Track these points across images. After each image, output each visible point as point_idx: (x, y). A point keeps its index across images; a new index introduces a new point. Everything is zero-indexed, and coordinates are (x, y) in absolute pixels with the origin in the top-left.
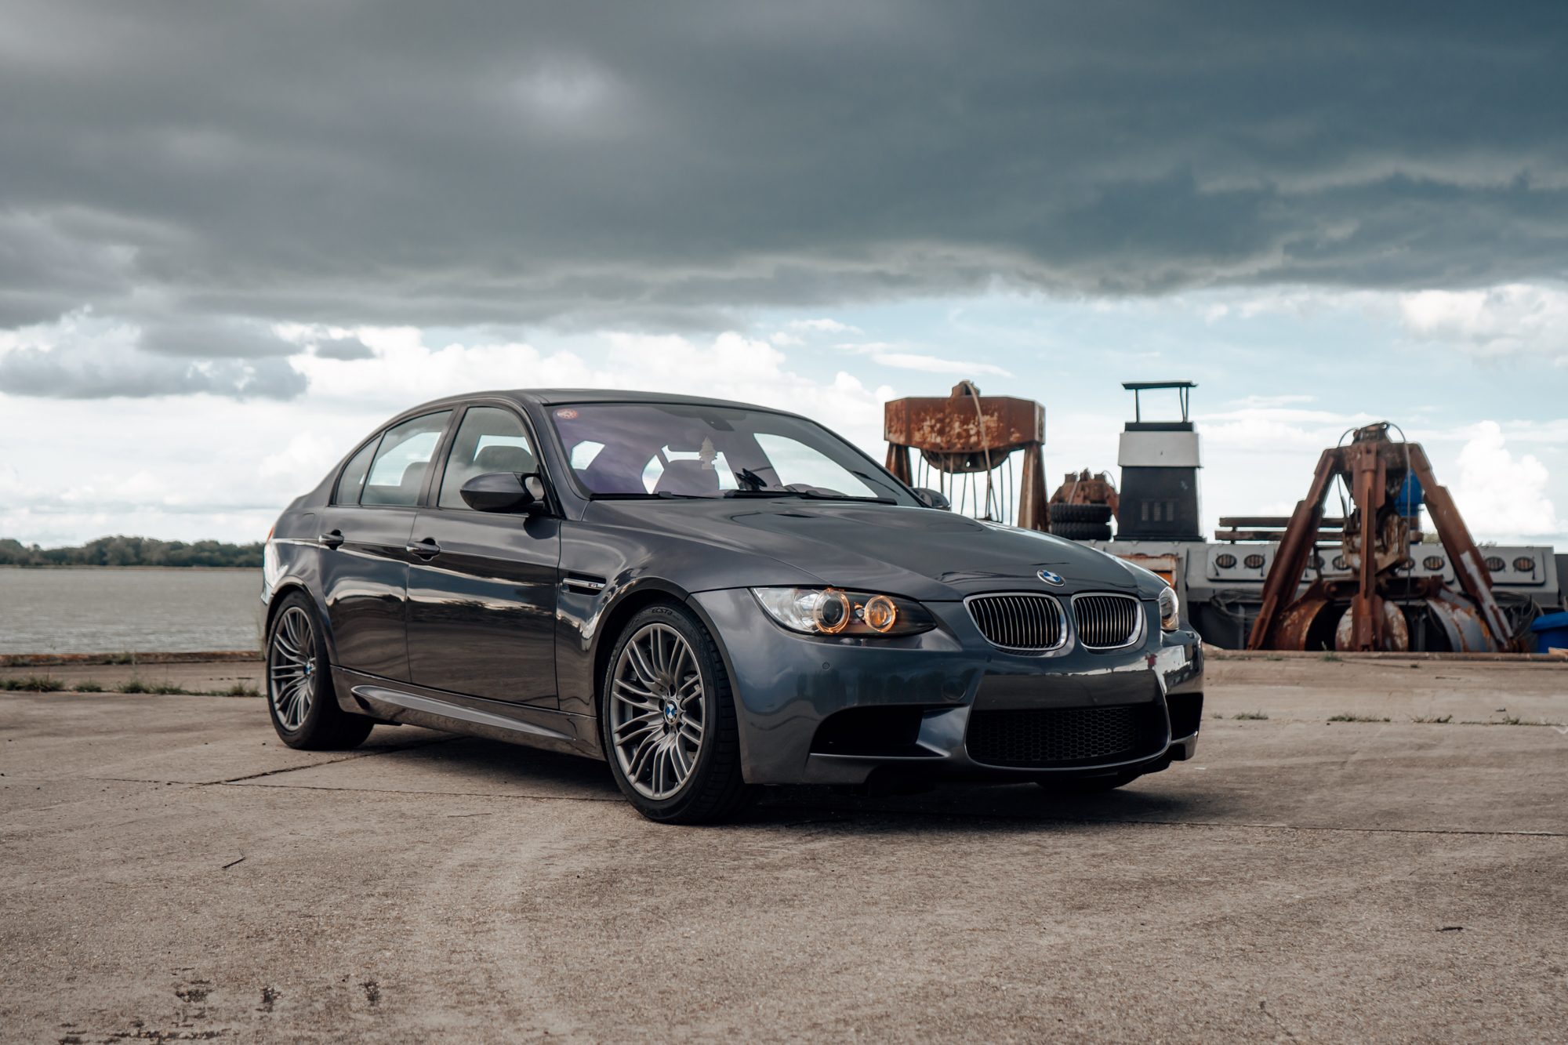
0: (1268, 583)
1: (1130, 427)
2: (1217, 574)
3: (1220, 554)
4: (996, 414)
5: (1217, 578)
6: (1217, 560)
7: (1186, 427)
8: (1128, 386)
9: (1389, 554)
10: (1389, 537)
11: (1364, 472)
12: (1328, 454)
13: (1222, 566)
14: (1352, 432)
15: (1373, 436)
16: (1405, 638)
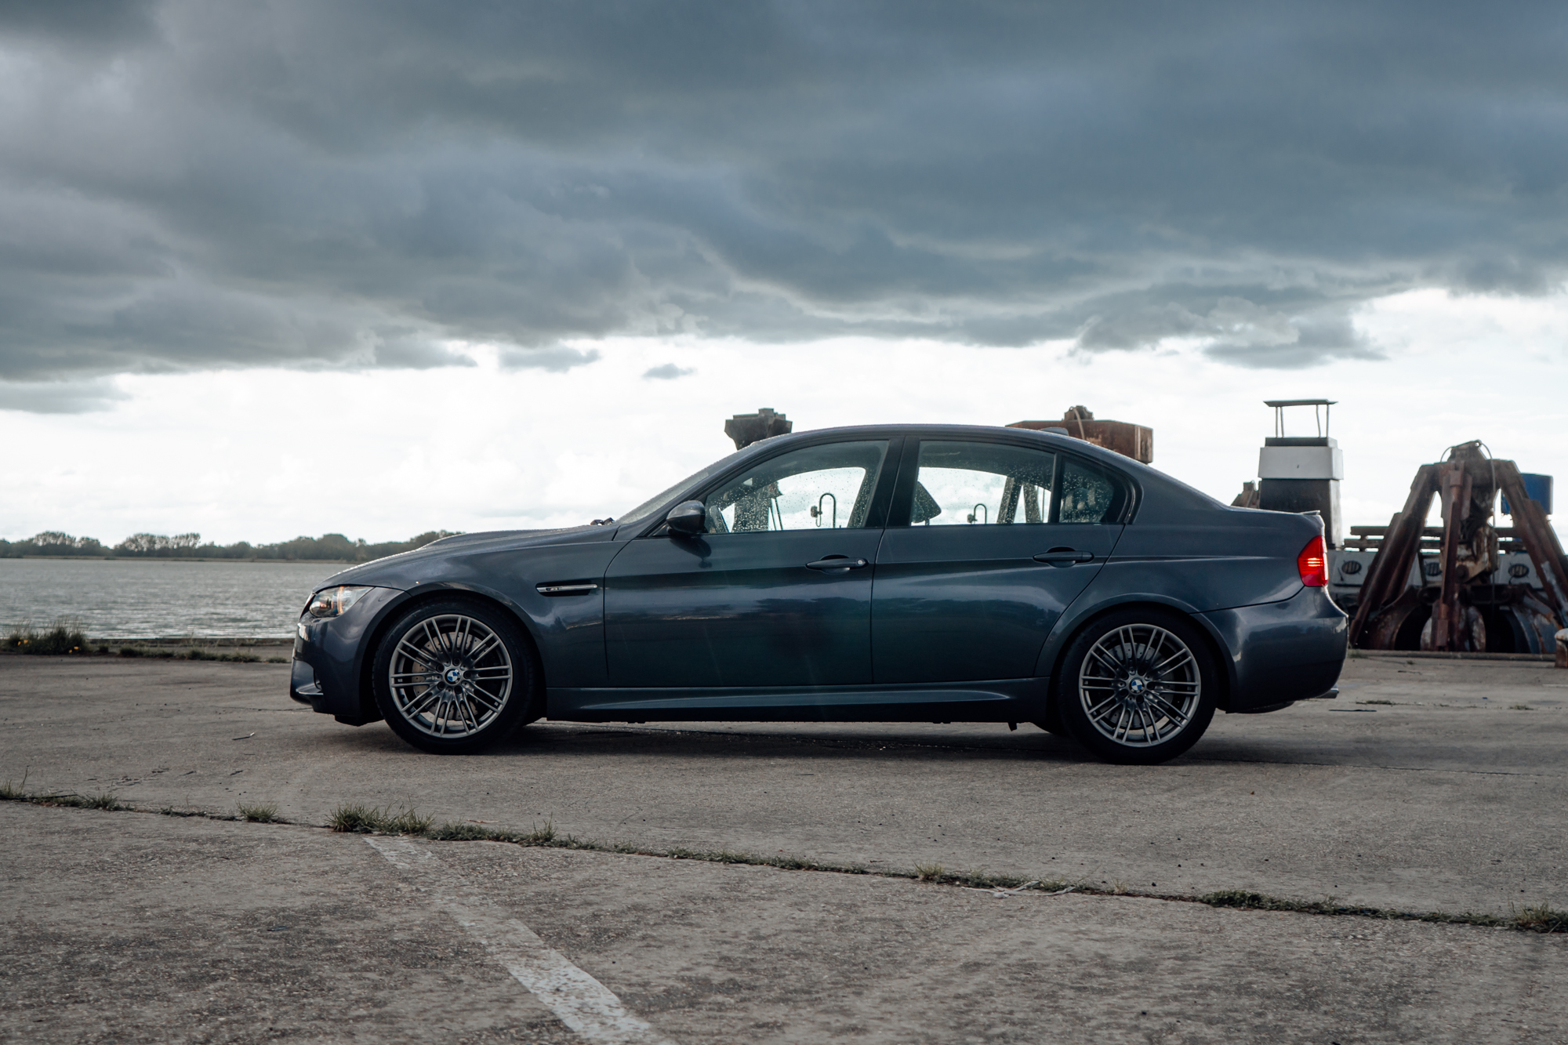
0: (1364, 587)
1: (1271, 442)
2: (1342, 579)
3: (1347, 560)
4: (1100, 436)
5: (1341, 583)
6: (1343, 568)
7: (1322, 442)
8: (1270, 404)
9: (1479, 563)
10: (1479, 547)
11: (1451, 487)
12: (1424, 469)
13: (1347, 572)
14: (1450, 450)
15: (1467, 453)
16: (1483, 641)
